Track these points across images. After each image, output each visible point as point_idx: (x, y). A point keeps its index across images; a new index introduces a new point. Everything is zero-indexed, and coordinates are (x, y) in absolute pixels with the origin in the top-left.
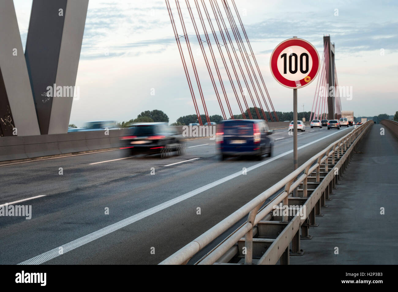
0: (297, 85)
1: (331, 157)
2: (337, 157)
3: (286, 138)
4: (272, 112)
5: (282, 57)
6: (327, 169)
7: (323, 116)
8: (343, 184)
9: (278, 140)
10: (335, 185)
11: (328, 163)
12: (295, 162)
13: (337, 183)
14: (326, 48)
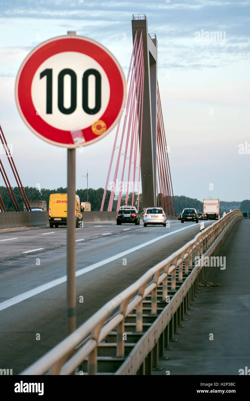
0: (75, 140)
1: (150, 296)
2: (162, 298)
3: (47, 250)
6: (140, 324)
7: (131, 198)
8: (175, 359)
9: (29, 254)
10: (158, 362)
11: (144, 310)
12: (70, 312)
13: (162, 357)
14: (138, 46)
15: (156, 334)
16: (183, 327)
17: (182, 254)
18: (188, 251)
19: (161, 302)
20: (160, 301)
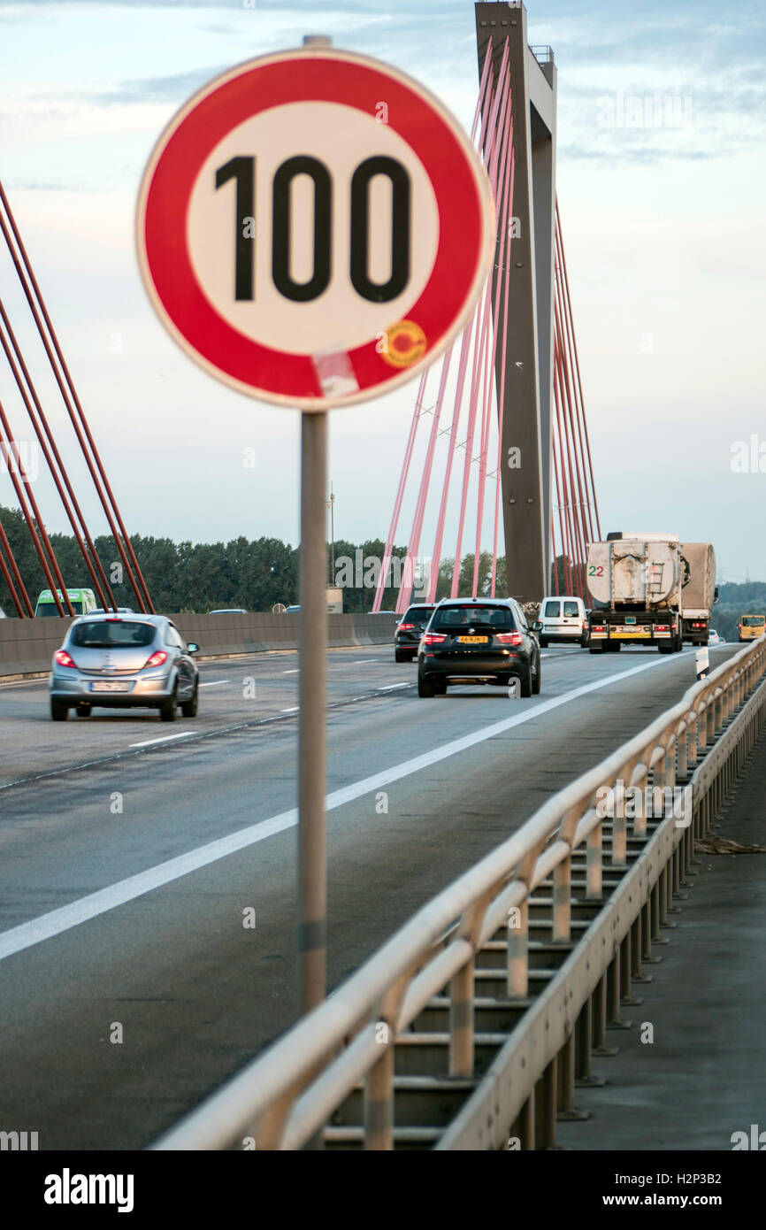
0: (325, 383)
1: (549, 883)
2: (584, 888)
3: (206, 737)
4: (100, 541)
5: (221, 177)
6: (518, 974)
8: (626, 1083)
9: (149, 750)
10: (573, 1092)
11: (531, 929)
12: (307, 936)
13: (586, 1078)
14: (494, 87)
15: (569, 1006)
16: (648, 982)
17: (647, 751)
18: (663, 741)
19: (581, 903)
20: (579, 900)
